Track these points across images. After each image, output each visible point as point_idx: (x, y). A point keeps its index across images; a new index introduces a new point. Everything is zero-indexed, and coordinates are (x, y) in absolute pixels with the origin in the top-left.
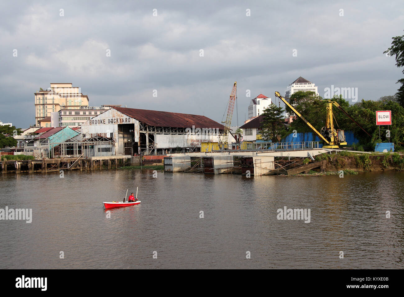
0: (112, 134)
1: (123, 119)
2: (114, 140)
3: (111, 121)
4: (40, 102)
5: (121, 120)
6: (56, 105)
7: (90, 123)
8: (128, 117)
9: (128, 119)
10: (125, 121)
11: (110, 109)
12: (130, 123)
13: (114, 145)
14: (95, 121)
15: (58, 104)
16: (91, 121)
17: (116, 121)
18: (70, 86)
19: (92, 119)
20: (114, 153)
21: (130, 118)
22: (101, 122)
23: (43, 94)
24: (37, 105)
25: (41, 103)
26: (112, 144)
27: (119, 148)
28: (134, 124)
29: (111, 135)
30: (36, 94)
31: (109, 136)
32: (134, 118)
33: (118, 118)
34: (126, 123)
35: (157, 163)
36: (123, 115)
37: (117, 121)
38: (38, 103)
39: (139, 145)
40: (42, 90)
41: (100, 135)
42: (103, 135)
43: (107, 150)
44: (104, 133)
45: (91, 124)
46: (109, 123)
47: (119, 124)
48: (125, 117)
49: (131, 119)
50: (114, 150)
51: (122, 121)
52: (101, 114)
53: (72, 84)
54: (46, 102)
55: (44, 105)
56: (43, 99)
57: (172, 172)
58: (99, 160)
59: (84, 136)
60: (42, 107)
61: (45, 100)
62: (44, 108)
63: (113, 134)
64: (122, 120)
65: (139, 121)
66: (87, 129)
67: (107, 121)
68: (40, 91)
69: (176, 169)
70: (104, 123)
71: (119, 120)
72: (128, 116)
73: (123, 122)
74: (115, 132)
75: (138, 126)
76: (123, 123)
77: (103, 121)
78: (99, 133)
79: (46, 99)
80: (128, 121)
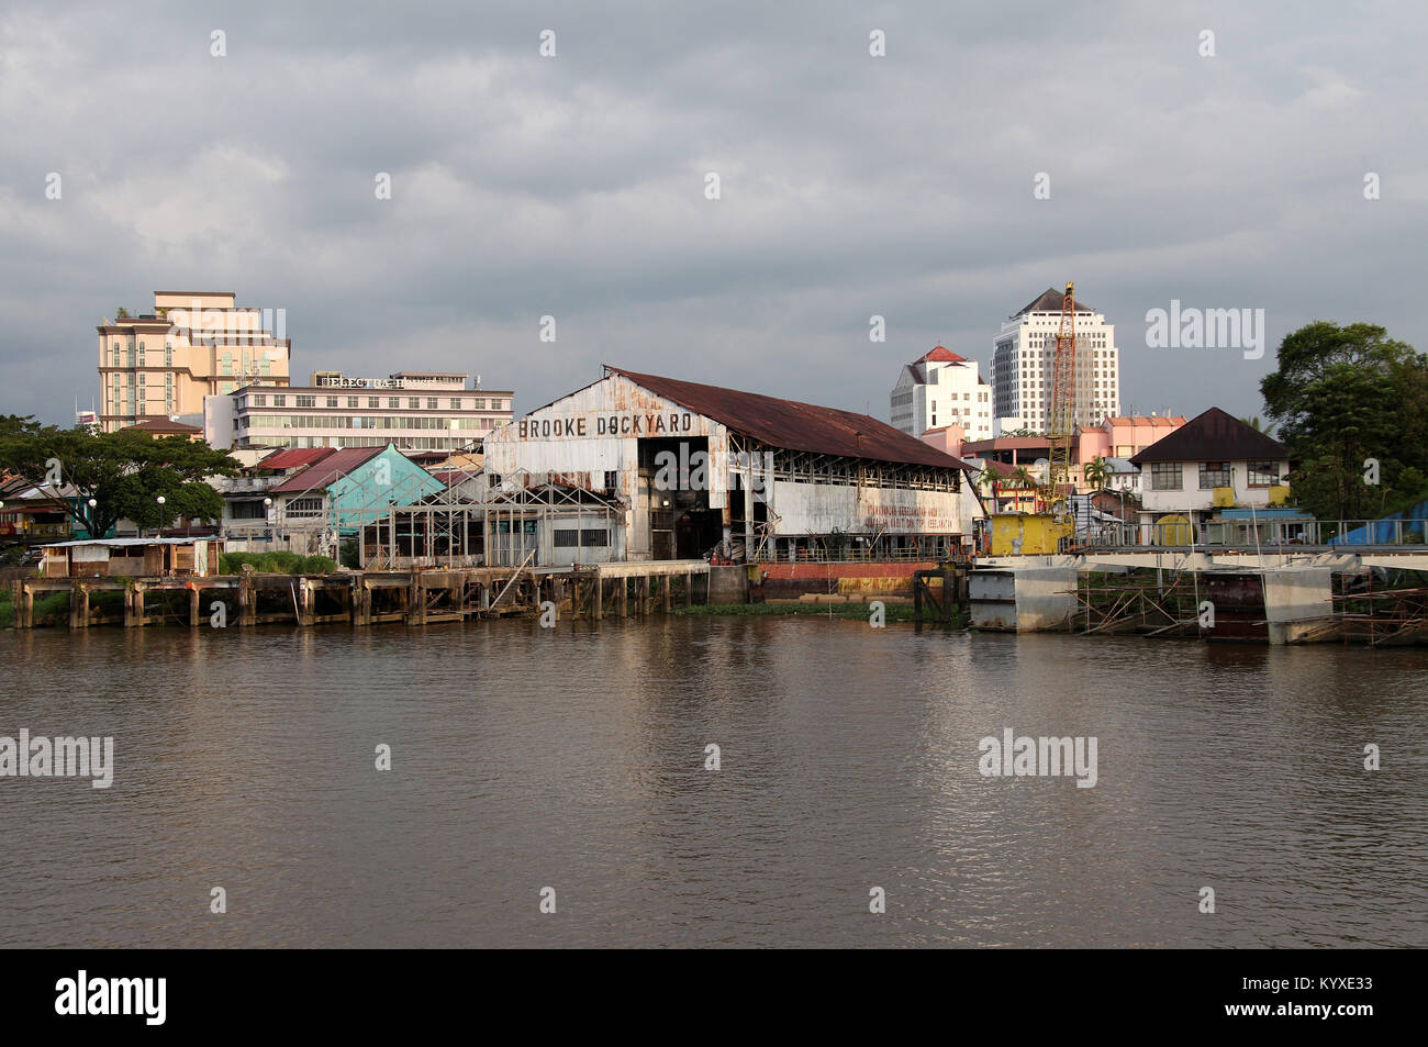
0: (610, 477)
1: (659, 419)
2: (620, 499)
3: (608, 425)
4: (117, 361)
5: (650, 421)
6: (177, 374)
7: (523, 433)
8: (680, 412)
9: (680, 418)
10: (667, 424)
11: (608, 378)
12: (691, 435)
13: (619, 521)
14: (541, 424)
15: (186, 370)
16: (526, 423)
17: (628, 424)
18: (228, 302)
19: (530, 418)
20: (621, 552)
21: (689, 415)
22: (569, 428)
23: (131, 332)
24: (106, 370)
25: (124, 363)
26: (613, 515)
27: (635, 532)
28: (707, 437)
29: (607, 481)
30: (103, 331)
31: (598, 484)
32: (706, 416)
33: (642, 413)
34: (671, 435)
35: (820, 595)
36: (660, 401)
37: (636, 424)
38: (110, 365)
39: (725, 522)
40: (123, 316)
41: (561, 477)
42: (575, 481)
43: (594, 538)
44: (580, 473)
45: (526, 435)
46: (599, 433)
47: (641, 435)
48: (667, 409)
49: (694, 418)
50: (621, 539)
51: (658, 427)
52: (569, 399)
53: (233, 295)
54: (143, 362)
55: (132, 370)
56: (132, 349)
57: (1012, 631)
58: (621, 579)
59: (496, 480)
60: (124, 377)
61: (138, 353)
62: (132, 381)
63: (619, 475)
64: (655, 421)
65: (728, 429)
66: (508, 456)
67: (591, 426)
68: (119, 322)
69: (1027, 620)
70: (579, 434)
71: (643, 423)
72: (684, 407)
73: (661, 429)
74: (626, 466)
75: (724, 444)
76: (661, 433)
77: (575, 423)
78: (559, 470)
79: (142, 350)
80: (680, 425)
